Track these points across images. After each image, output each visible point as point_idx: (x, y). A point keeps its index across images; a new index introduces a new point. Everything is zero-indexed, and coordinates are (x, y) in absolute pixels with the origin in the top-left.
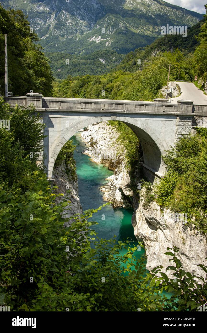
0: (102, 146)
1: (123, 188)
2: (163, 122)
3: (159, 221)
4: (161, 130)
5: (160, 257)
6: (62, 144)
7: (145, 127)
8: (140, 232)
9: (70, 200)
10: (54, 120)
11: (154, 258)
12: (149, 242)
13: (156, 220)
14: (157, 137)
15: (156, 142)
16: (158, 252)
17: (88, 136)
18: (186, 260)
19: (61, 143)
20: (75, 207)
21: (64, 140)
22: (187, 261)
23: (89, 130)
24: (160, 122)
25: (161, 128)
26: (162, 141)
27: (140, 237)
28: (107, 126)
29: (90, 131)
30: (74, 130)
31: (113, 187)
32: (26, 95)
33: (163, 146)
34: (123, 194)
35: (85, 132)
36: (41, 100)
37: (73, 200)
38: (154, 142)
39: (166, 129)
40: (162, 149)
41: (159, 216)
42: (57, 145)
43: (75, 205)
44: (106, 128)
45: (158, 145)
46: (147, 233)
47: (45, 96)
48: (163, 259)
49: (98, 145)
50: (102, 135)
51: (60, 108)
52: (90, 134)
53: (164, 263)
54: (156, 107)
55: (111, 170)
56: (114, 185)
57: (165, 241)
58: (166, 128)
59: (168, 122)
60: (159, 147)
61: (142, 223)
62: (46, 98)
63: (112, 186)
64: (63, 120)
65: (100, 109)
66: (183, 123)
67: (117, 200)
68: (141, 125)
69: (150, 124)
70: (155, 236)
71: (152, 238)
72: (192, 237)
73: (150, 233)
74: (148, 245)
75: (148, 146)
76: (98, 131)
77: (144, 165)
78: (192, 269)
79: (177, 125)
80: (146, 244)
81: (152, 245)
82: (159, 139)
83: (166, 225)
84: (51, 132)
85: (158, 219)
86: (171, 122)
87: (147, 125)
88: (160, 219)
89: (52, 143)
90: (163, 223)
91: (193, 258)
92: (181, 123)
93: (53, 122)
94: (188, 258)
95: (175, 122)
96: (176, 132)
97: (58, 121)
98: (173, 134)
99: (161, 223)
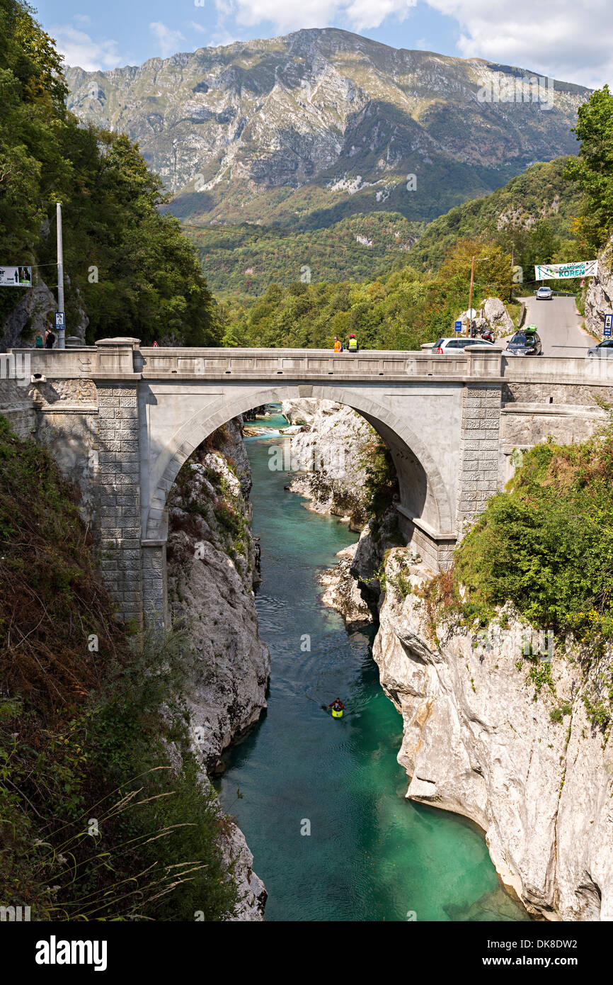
2: (429, 401)
3: (426, 641)
4: (424, 418)
5: (427, 731)
8: (390, 675)
10: (163, 400)
11: (417, 735)
12: (410, 698)
13: (419, 641)
14: (416, 437)
15: (414, 450)
16: (424, 719)
17: (308, 445)
18: (481, 735)
19: (180, 453)
20: (234, 615)
21: (187, 445)
22: (484, 736)
23: (312, 430)
24: (422, 399)
25: (425, 415)
26: (428, 447)
27: (391, 687)
28: (355, 418)
29: (315, 430)
32: (98, 342)
33: (430, 457)
34: (362, 586)
35: (302, 433)
36: (131, 354)
37: (232, 600)
38: (409, 449)
39: (437, 418)
40: (428, 467)
41: (424, 631)
43: (235, 611)
45: (419, 456)
46: (405, 676)
48: (434, 738)
50: (340, 441)
51: (175, 372)
52: (312, 440)
53: (436, 745)
55: (355, 531)
57: (441, 693)
58: (436, 414)
59: (442, 400)
61: (394, 651)
64: (185, 400)
65: (272, 372)
66: (478, 401)
67: (354, 603)
68: (373, 407)
69: (396, 404)
70: (422, 681)
71: (416, 689)
72: (492, 676)
73: (410, 674)
74: (408, 707)
75: (404, 459)
76: (333, 431)
77: (400, 507)
78: (494, 755)
79: (463, 407)
80: (404, 703)
81: (416, 705)
82: (420, 440)
83: (440, 650)
84: (156, 427)
85: (423, 638)
86: (449, 398)
87: (388, 408)
88: (428, 639)
89: (159, 454)
90: (433, 647)
91: (495, 728)
92: (473, 401)
93: (161, 406)
94: (486, 729)
95: (459, 400)
96: (463, 423)
97: (171, 401)
98: (457, 430)
99: (429, 647)
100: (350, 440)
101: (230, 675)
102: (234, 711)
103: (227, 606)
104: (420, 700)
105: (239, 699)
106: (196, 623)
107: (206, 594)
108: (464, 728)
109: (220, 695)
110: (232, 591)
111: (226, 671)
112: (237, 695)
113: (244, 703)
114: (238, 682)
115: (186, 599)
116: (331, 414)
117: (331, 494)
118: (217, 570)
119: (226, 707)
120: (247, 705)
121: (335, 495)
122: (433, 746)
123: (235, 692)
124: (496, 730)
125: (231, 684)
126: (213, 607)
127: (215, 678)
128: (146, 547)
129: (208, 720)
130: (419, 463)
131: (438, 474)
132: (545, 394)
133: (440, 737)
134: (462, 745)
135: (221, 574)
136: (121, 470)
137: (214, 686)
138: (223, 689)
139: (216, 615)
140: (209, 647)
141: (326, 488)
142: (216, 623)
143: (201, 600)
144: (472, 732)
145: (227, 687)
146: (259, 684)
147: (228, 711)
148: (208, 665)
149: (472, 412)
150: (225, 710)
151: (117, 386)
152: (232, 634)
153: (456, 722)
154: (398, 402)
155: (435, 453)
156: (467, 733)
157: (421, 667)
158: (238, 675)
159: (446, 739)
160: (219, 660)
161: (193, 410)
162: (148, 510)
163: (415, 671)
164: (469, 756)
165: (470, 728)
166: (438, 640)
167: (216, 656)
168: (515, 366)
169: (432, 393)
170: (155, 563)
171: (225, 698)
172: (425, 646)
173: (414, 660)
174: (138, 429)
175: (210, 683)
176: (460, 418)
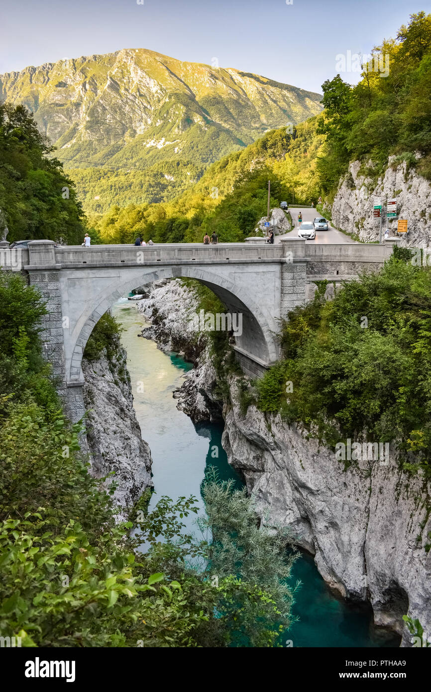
0: (173, 321)
1: (205, 389)
2: (259, 276)
3: (264, 437)
4: (256, 288)
5: (269, 495)
6: (93, 321)
7: (229, 285)
8: (236, 459)
9: (119, 415)
10: (77, 283)
11: (260, 498)
12: (251, 473)
13: (259, 436)
14: (252, 301)
15: (250, 309)
16: (265, 487)
17: (149, 307)
18: (308, 496)
19: (91, 319)
20: (126, 426)
21: (96, 314)
22: (310, 498)
23: (150, 297)
25: (257, 286)
26: (260, 307)
27: (237, 466)
28: (180, 288)
29: (153, 297)
31: (192, 390)
32: (29, 243)
33: (261, 314)
34: (207, 399)
35: (144, 300)
36: (53, 251)
37: (123, 416)
39: (265, 287)
40: (260, 320)
41: (263, 430)
42: (85, 325)
43: (126, 423)
44: (178, 292)
45: (254, 313)
46: (247, 459)
48: (273, 498)
49: (166, 321)
50: (171, 304)
51: (85, 262)
52: (152, 304)
53: (275, 504)
54: (246, 251)
55: (189, 361)
56: (194, 385)
57: (275, 469)
58: (264, 285)
59: (268, 276)
60: (255, 316)
61: (238, 443)
62: (61, 248)
63: (191, 388)
64: (93, 282)
66: (292, 275)
67: (199, 410)
68: (223, 282)
69: (238, 279)
70: (260, 462)
71: (255, 467)
72: (315, 458)
73: (251, 458)
74: (251, 479)
76: (165, 297)
77: (236, 347)
78: (318, 509)
79: (282, 279)
80: (247, 477)
81: (256, 477)
82: (255, 303)
83: (275, 442)
84: (73, 302)
85: (262, 434)
86: (272, 274)
87: (233, 282)
88: (266, 435)
89: (77, 321)
90: (270, 440)
91: (318, 491)
92: (288, 276)
93: (76, 287)
94: (311, 492)
95: (278, 274)
96: (282, 290)
97: (84, 283)
98: (278, 294)
99: (267, 440)
100: (178, 303)
101: (129, 468)
102: (134, 492)
103: (121, 420)
104: (259, 473)
105: (136, 483)
106: (102, 434)
107: (106, 414)
108: (296, 492)
109: (124, 482)
110: (122, 410)
111: (126, 465)
112: (135, 481)
113: (139, 485)
114: (134, 471)
115: (94, 418)
116: (162, 287)
117: (170, 338)
118: (111, 396)
119: (129, 490)
120: (142, 487)
121: (174, 339)
122: (273, 504)
123: (133, 478)
124: (319, 492)
125: (130, 473)
126: (112, 422)
127: (120, 471)
128: (71, 387)
130: (254, 318)
131: (267, 325)
132: (333, 268)
133: (278, 498)
134: (294, 503)
135: (113, 399)
136: (50, 334)
137: (119, 477)
138: (125, 478)
139: (114, 428)
140: (113, 449)
141: (167, 335)
142: (115, 433)
143: (103, 418)
144: (301, 494)
145: (128, 476)
146: (147, 471)
147: (130, 492)
148: (113, 463)
149: (288, 282)
150: (128, 492)
151: (45, 274)
152: (126, 439)
153: (288, 488)
154: (239, 277)
155: (264, 311)
156: (298, 495)
157: (259, 452)
158: (133, 467)
159: (282, 499)
160: (120, 458)
161: (99, 289)
162: (70, 361)
163: (255, 455)
164: (299, 509)
165: (300, 492)
166: (273, 436)
167: (118, 455)
168: (314, 251)
169: (261, 270)
170: (77, 398)
171: (127, 483)
172: (264, 440)
173: (253, 448)
174: (59, 305)
175: (116, 475)
176: (279, 287)
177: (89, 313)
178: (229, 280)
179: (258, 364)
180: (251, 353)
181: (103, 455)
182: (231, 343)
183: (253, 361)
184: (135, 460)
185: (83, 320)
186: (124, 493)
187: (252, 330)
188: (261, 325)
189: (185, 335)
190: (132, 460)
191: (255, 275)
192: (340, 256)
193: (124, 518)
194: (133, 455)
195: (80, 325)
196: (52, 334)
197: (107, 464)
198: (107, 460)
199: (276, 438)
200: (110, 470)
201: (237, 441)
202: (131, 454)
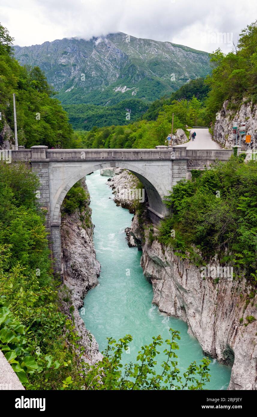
1: (134, 232)
2: (160, 167)
3: (161, 258)
5: (163, 293)
7: (142, 172)
8: (147, 272)
9: (83, 245)
10: (58, 169)
11: (159, 294)
12: (155, 280)
13: (158, 258)
14: (155, 181)
15: (154, 186)
16: (161, 288)
18: (184, 293)
19: (65, 189)
21: (68, 187)
22: (185, 295)
25: (158, 173)
26: (160, 185)
27: (147, 276)
28: (128, 176)
30: (77, 178)
32: (31, 147)
33: (160, 189)
34: (135, 238)
36: (45, 152)
37: (86, 245)
38: (153, 186)
39: (163, 174)
40: (160, 192)
41: (161, 254)
42: (62, 192)
43: (87, 250)
44: (127, 177)
45: (156, 188)
46: (153, 272)
47: (48, 148)
48: (165, 295)
51: (62, 158)
53: (166, 298)
54: (152, 153)
57: (167, 278)
58: (162, 172)
59: (164, 167)
60: (157, 190)
61: (148, 263)
62: (49, 150)
63: (128, 232)
64: (66, 169)
65: (100, 158)
66: (178, 167)
67: (131, 244)
68: (139, 170)
69: (147, 169)
70: (159, 274)
71: (157, 277)
73: (155, 271)
74: (155, 284)
75: (150, 190)
76: (120, 181)
77: (149, 208)
78: (189, 301)
79: (172, 169)
80: (153, 282)
81: (158, 283)
82: (157, 182)
83: (167, 262)
84: (55, 180)
85: (160, 257)
86: (167, 166)
87: (144, 170)
88: (162, 257)
89: (57, 190)
90: (164, 260)
91: (189, 291)
92: (176, 167)
93: (57, 172)
94: (185, 291)
95: (171, 167)
96: (173, 175)
97: (61, 169)
98: (170, 178)
99: (162, 260)
100: (126, 184)
101: (86, 274)
102: (88, 288)
103: (84, 248)
104: (159, 281)
105: (90, 283)
106: (72, 255)
107: (76, 244)
108: (177, 291)
109: (83, 282)
110: (86, 242)
112: (89, 282)
113: (92, 285)
114: (89, 277)
115: (68, 246)
117: (120, 204)
119: (85, 287)
121: (122, 204)
122: (165, 298)
125: (87, 278)
126: (79, 248)
127: (81, 276)
128: (53, 226)
129: (78, 292)
130: (157, 191)
131: (164, 195)
132: (203, 164)
133: (168, 295)
134: (176, 298)
138: (83, 280)
139: (80, 251)
140: (78, 264)
141: (118, 202)
142: (80, 255)
143: (74, 246)
144: (180, 293)
145: (85, 279)
146: (97, 277)
147: (86, 288)
148: (77, 271)
149: (176, 171)
150: (85, 288)
151: (40, 164)
152: (86, 258)
153: (173, 289)
154: (148, 168)
155: (162, 187)
156: (178, 293)
157: (159, 268)
158: (89, 274)
159: (170, 295)
160: (82, 269)
161: (70, 173)
162: (53, 212)
163: (157, 270)
164: (179, 301)
165: (179, 291)
166: (166, 258)
167: (81, 267)
168: (191, 154)
169: (161, 164)
170: (56, 232)
171: (84, 283)
172: (161, 260)
173: (156, 265)
174: (48, 181)
175: (79, 278)
176: (171, 174)
177: (64, 186)
178: (142, 169)
179: (159, 217)
180: (156, 211)
181: (72, 267)
182: (147, 206)
183: (157, 216)
184: (90, 271)
185: (61, 190)
186: (82, 289)
187: (156, 198)
188: (160, 195)
189: (128, 202)
190: (89, 270)
191: (157, 167)
192: (207, 156)
193: (80, 303)
194: (90, 267)
195: (59, 193)
196: (43, 197)
197: (74, 272)
198: (74, 269)
199: (167, 259)
200: (75, 275)
201: (148, 261)
202: (88, 267)
